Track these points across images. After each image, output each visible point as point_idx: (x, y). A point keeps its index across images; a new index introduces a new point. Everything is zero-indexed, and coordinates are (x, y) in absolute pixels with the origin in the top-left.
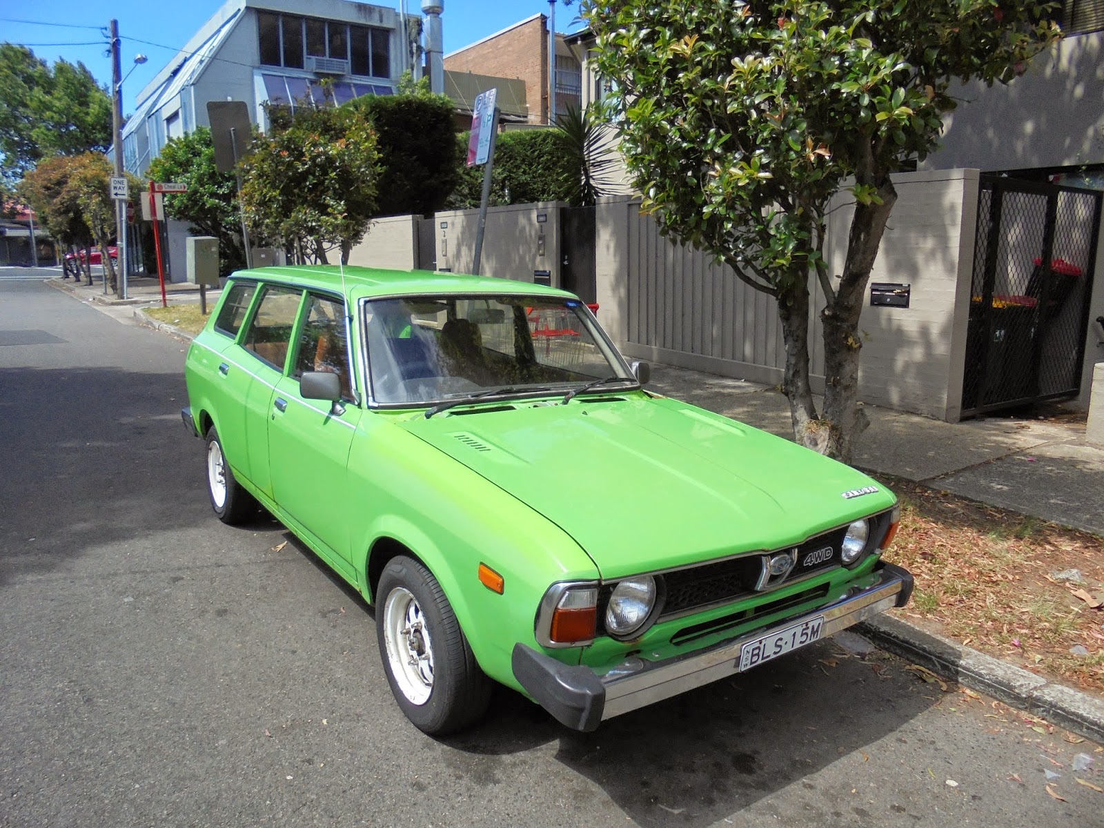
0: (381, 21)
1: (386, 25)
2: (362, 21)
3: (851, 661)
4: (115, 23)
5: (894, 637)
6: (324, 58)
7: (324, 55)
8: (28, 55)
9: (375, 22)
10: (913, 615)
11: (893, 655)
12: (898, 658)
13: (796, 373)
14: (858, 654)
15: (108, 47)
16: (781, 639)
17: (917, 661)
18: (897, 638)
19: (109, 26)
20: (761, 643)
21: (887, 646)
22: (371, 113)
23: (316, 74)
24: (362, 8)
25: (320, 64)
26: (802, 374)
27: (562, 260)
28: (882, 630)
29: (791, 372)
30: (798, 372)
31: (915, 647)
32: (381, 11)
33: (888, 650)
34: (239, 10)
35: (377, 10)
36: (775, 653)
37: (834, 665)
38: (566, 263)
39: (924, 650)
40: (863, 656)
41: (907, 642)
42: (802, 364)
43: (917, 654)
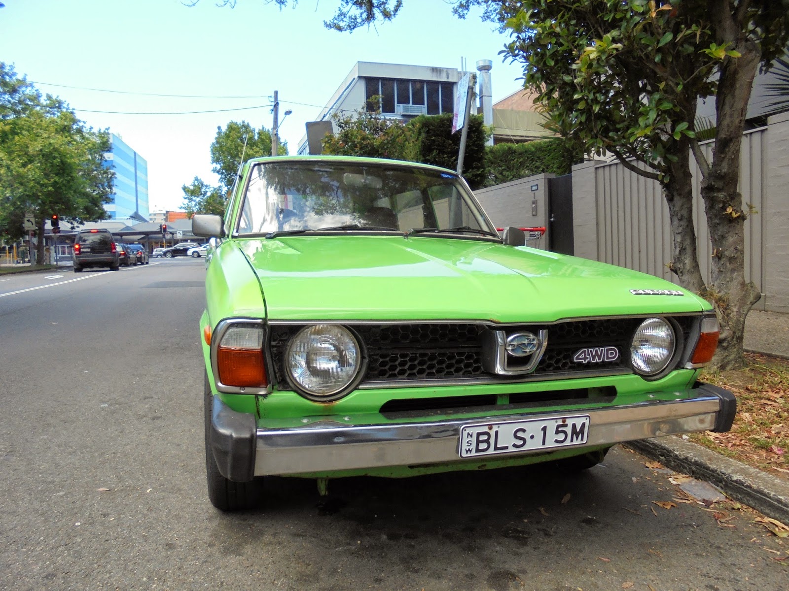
0: (448, 78)
1: (450, 80)
2: (435, 79)
3: (694, 506)
4: (276, 93)
5: (747, 486)
6: (409, 105)
7: (408, 103)
8: (246, 127)
9: (444, 79)
10: (779, 469)
11: (745, 507)
12: (751, 509)
13: (683, 250)
14: (704, 501)
15: (272, 108)
16: (524, 431)
17: (772, 514)
18: (750, 487)
19: (273, 95)
20: (490, 428)
21: (740, 496)
22: (422, 128)
23: (403, 116)
24: (435, 70)
25: (405, 109)
26: (689, 251)
27: (550, 217)
28: (735, 478)
29: (678, 250)
30: (685, 249)
31: (770, 498)
32: (448, 71)
33: (740, 501)
34: (354, 79)
35: (445, 70)
36: (515, 446)
37: (668, 507)
38: (552, 220)
39: (779, 501)
40: (708, 503)
41: (762, 493)
42: (688, 242)
43: (771, 506)
